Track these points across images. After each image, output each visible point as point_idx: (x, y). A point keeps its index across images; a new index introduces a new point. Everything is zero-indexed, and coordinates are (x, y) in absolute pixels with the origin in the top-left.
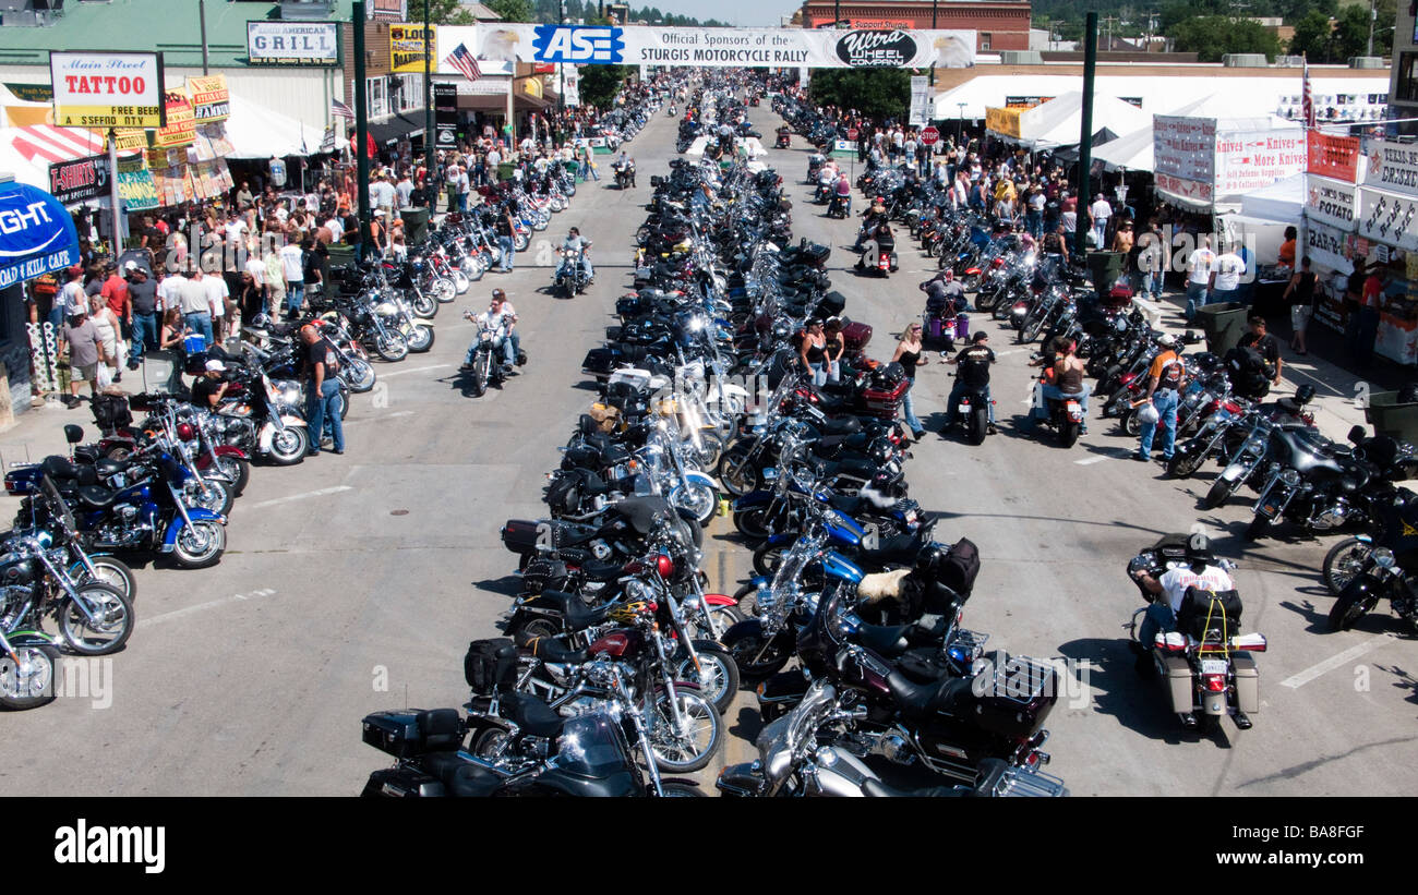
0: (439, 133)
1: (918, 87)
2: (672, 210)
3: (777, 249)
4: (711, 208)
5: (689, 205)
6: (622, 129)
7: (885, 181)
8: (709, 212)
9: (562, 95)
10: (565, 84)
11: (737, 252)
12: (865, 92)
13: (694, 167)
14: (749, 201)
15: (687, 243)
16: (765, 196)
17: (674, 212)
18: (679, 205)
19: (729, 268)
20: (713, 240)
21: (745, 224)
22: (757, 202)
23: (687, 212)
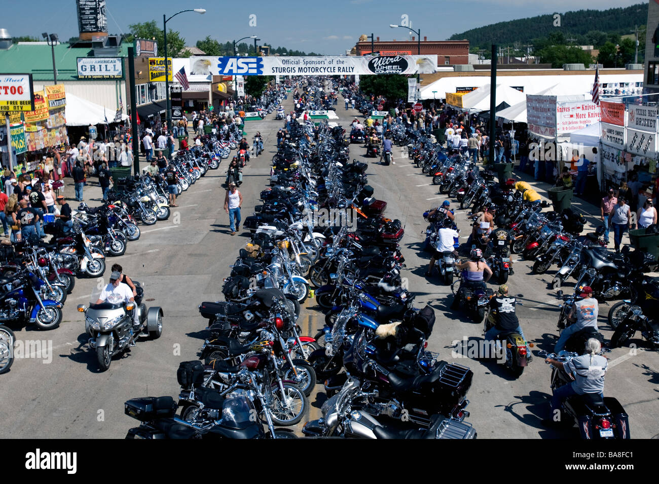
0: (173, 111)
1: (412, 83)
2: (290, 147)
3: (341, 165)
4: (310, 146)
5: (298, 144)
6: (266, 108)
7: (397, 131)
8: (308, 148)
9: (236, 91)
10: (238, 86)
11: (322, 167)
12: (386, 87)
13: (302, 125)
14: (328, 142)
15: (297, 163)
16: (337, 139)
17: (291, 148)
18: (294, 145)
19: (318, 175)
20: (310, 161)
21: (325, 153)
22: (332, 142)
23: (297, 148)
